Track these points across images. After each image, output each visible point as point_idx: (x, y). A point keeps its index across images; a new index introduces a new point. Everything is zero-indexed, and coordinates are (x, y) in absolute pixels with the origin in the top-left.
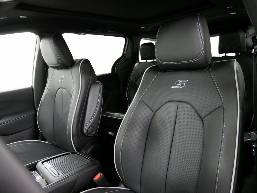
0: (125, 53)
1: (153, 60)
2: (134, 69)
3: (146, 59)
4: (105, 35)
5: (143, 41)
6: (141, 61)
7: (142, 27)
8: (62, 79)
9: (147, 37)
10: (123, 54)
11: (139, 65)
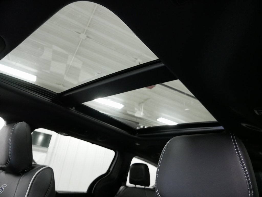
0: (111, 170)
1: (143, 187)
2: (118, 193)
3: (135, 184)
4: (93, 143)
5: (135, 161)
6: (128, 184)
7: (137, 143)
8: (3, 189)
9: (140, 156)
10: (109, 171)
11: (125, 189)
